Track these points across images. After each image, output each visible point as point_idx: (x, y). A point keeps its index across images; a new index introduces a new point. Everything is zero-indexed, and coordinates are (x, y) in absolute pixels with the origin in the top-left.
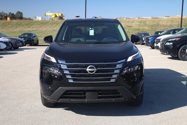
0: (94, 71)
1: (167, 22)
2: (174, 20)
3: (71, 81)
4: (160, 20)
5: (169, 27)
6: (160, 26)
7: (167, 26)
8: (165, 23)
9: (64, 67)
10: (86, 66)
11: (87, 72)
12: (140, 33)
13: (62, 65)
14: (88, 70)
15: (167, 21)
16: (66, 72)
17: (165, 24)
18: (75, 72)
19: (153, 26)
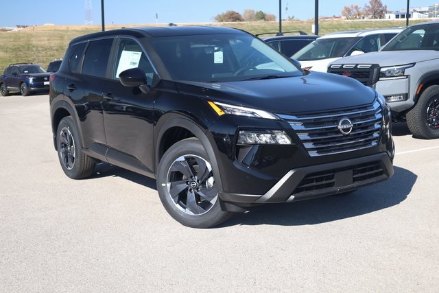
0: (349, 129)
1: (49, 40)
2: (64, 33)
3: (313, 154)
4: (31, 36)
5: (57, 50)
6: (34, 49)
7: (51, 49)
8: (44, 40)
9: (297, 126)
10: (336, 121)
11: (339, 132)
12: (18, 66)
13: (292, 124)
14: (340, 127)
15: (48, 38)
16: (303, 136)
17: (45, 43)
18: (319, 135)
19: (18, 48)
